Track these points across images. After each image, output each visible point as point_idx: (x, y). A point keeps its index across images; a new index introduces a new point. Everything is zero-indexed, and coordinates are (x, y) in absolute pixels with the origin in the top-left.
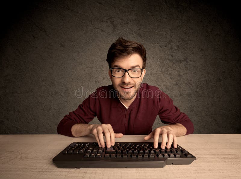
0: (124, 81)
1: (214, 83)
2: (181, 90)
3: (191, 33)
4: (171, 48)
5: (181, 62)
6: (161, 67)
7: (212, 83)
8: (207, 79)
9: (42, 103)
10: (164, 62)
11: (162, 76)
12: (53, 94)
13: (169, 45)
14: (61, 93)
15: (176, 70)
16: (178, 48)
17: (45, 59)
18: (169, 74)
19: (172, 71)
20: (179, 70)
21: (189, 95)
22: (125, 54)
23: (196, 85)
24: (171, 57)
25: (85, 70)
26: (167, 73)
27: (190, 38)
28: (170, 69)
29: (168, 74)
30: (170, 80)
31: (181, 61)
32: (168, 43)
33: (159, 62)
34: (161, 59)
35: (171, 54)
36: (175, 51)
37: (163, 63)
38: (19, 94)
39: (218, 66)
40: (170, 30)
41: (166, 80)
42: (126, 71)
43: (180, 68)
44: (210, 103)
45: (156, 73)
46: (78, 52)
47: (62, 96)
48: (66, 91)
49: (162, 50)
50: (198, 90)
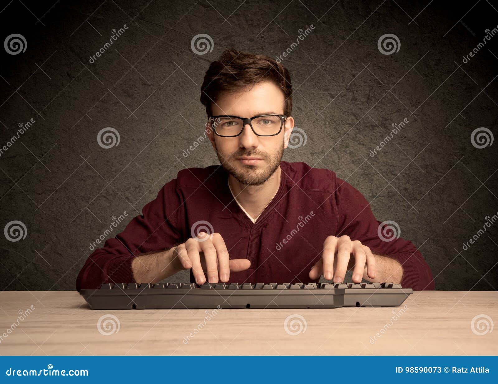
0: (243, 145)
1: (442, 171)
2: (375, 186)
3: (394, 68)
4: (354, 99)
5: (373, 129)
6: (332, 138)
7: (438, 172)
8: (428, 163)
9: (87, 214)
10: (340, 129)
11: (336, 158)
12: (109, 195)
13: (350, 93)
14: (126, 192)
15: (364, 145)
16: (368, 99)
17: (93, 122)
18: (350, 154)
19: (355, 148)
20: (369, 144)
21: (390, 196)
22: (241, 83)
23: (404, 176)
24: (353, 117)
25: (176, 144)
26: (345, 152)
27: (392, 79)
28: (350, 143)
29: (348, 152)
30: (352, 165)
31: (373, 127)
32: (346, 89)
33: (328, 130)
34: (333, 122)
35: (353, 111)
36: (361, 107)
37: (337, 130)
38: (40, 194)
39: (450, 137)
40: (353, 62)
41: (344, 165)
42: (245, 121)
43: (372, 141)
44: (433, 213)
45: (323, 152)
46: (162, 107)
47: (128, 198)
48: (136, 188)
49: (336, 104)
50: (408, 186)
